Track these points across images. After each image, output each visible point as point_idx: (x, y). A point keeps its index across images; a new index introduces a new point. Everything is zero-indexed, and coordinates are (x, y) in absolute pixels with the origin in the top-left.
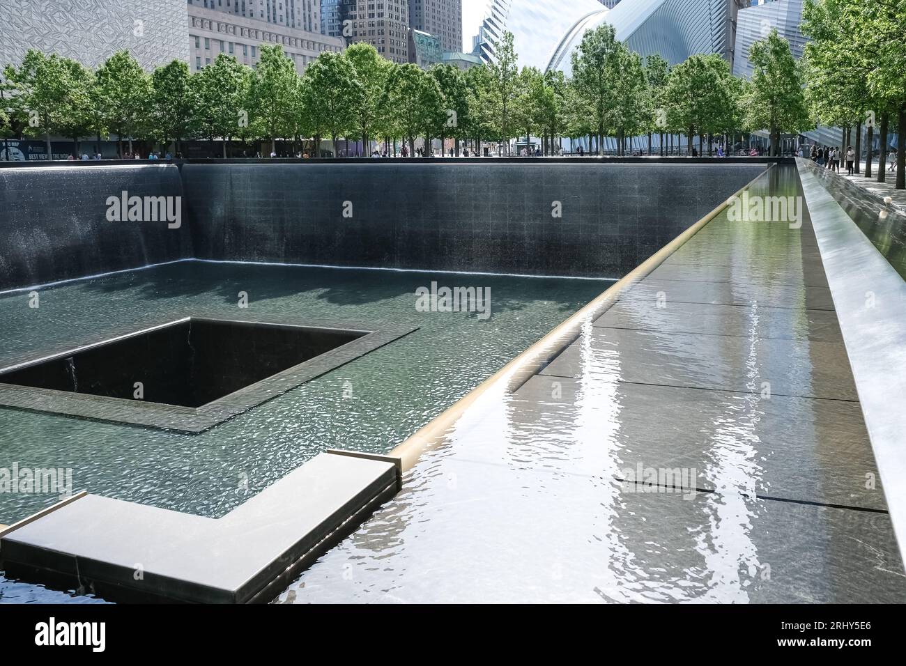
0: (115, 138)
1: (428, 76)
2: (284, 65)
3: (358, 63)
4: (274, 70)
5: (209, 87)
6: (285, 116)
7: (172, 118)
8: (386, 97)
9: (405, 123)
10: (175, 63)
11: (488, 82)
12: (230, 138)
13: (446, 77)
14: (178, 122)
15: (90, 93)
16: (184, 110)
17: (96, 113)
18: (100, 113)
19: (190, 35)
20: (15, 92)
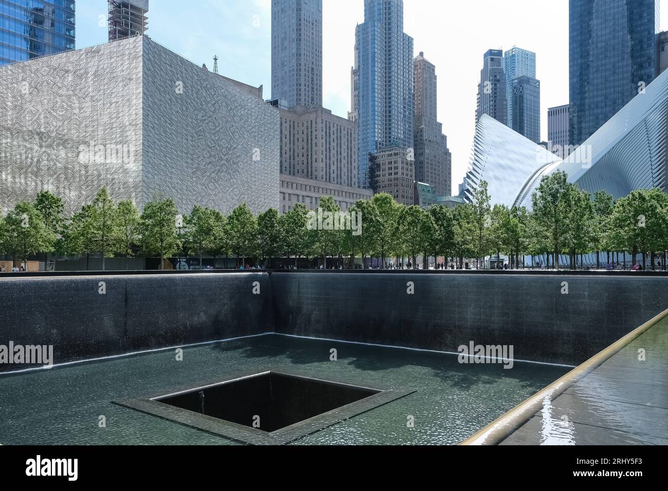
0: (235, 256)
1: (426, 213)
2: (333, 209)
3: (380, 206)
5: (288, 224)
6: (333, 242)
7: (267, 244)
8: (397, 228)
9: (410, 246)
10: (270, 210)
11: (469, 216)
12: (300, 256)
13: (439, 213)
14: (271, 246)
15: (224, 229)
16: (274, 239)
17: (226, 242)
18: (228, 241)
19: (280, 192)
20: (187, 230)
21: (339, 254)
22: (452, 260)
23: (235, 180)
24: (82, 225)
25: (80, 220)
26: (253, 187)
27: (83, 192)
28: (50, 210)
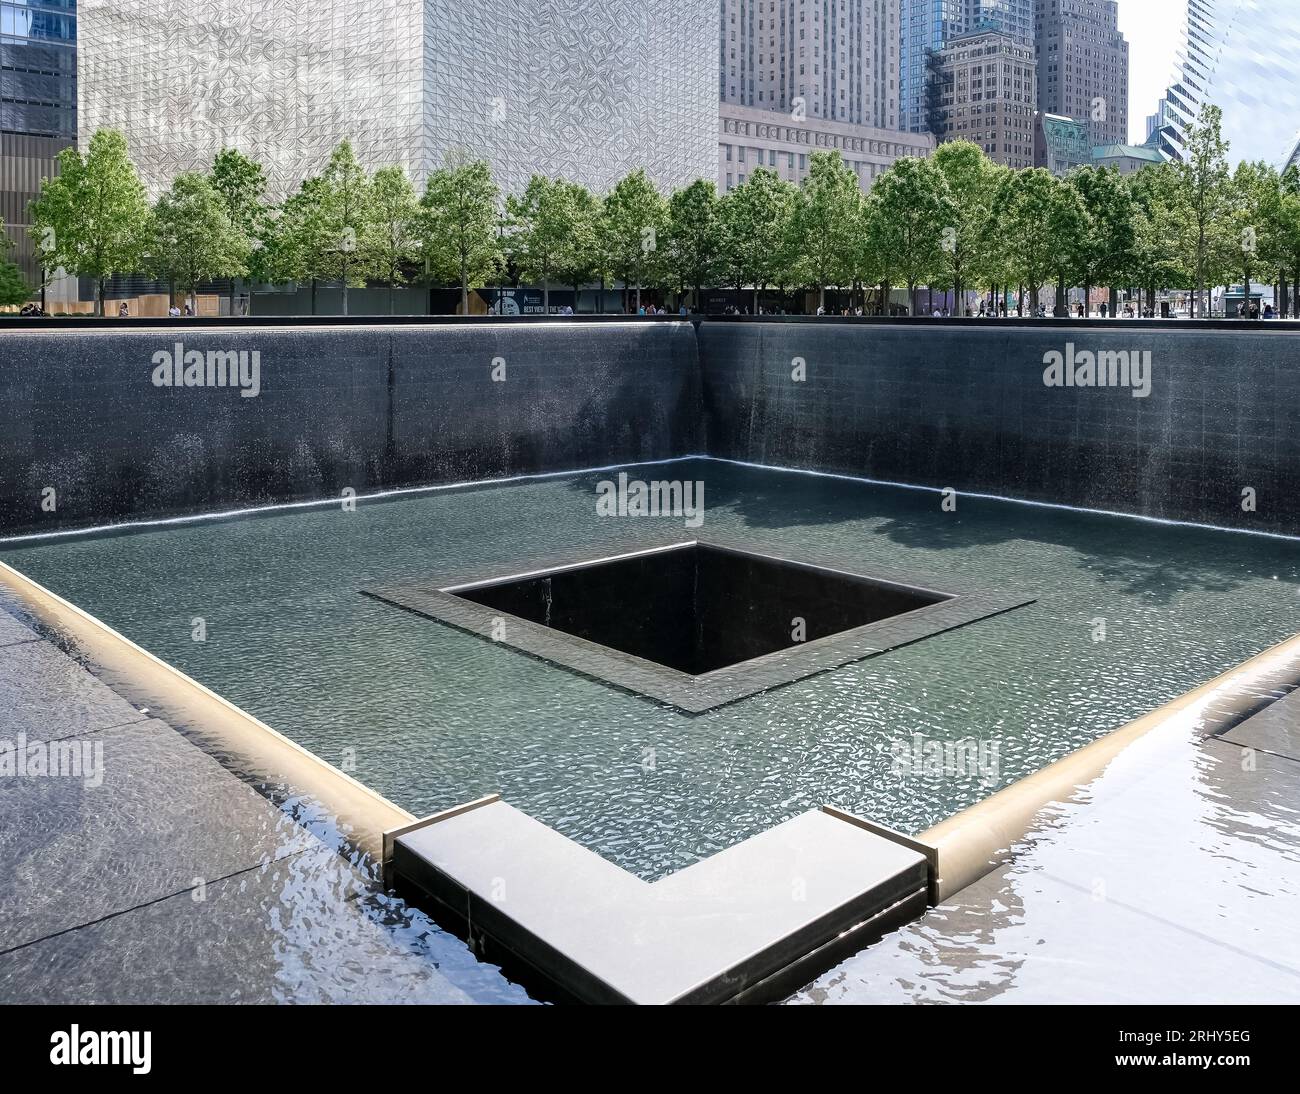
0: (620, 286)
1: (1062, 186)
2: (842, 179)
3: (952, 172)
4: (828, 188)
5: (739, 214)
6: (840, 254)
7: (691, 258)
8: (993, 221)
9: (1024, 263)
11: (1171, 191)
12: (764, 286)
13: (1095, 186)
14: (698, 263)
15: (596, 227)
16: (706, 247)
17: (601, 254)
18: (605, 253)
19: (720, 144)
20: (516, 228)
21: (855, 281)
22: (1128, 297)
23: (621, 119)
24: (302, 220)
25: (298, 210)
26: (660, 133)
27: (305, 151)
28: (240, 190)
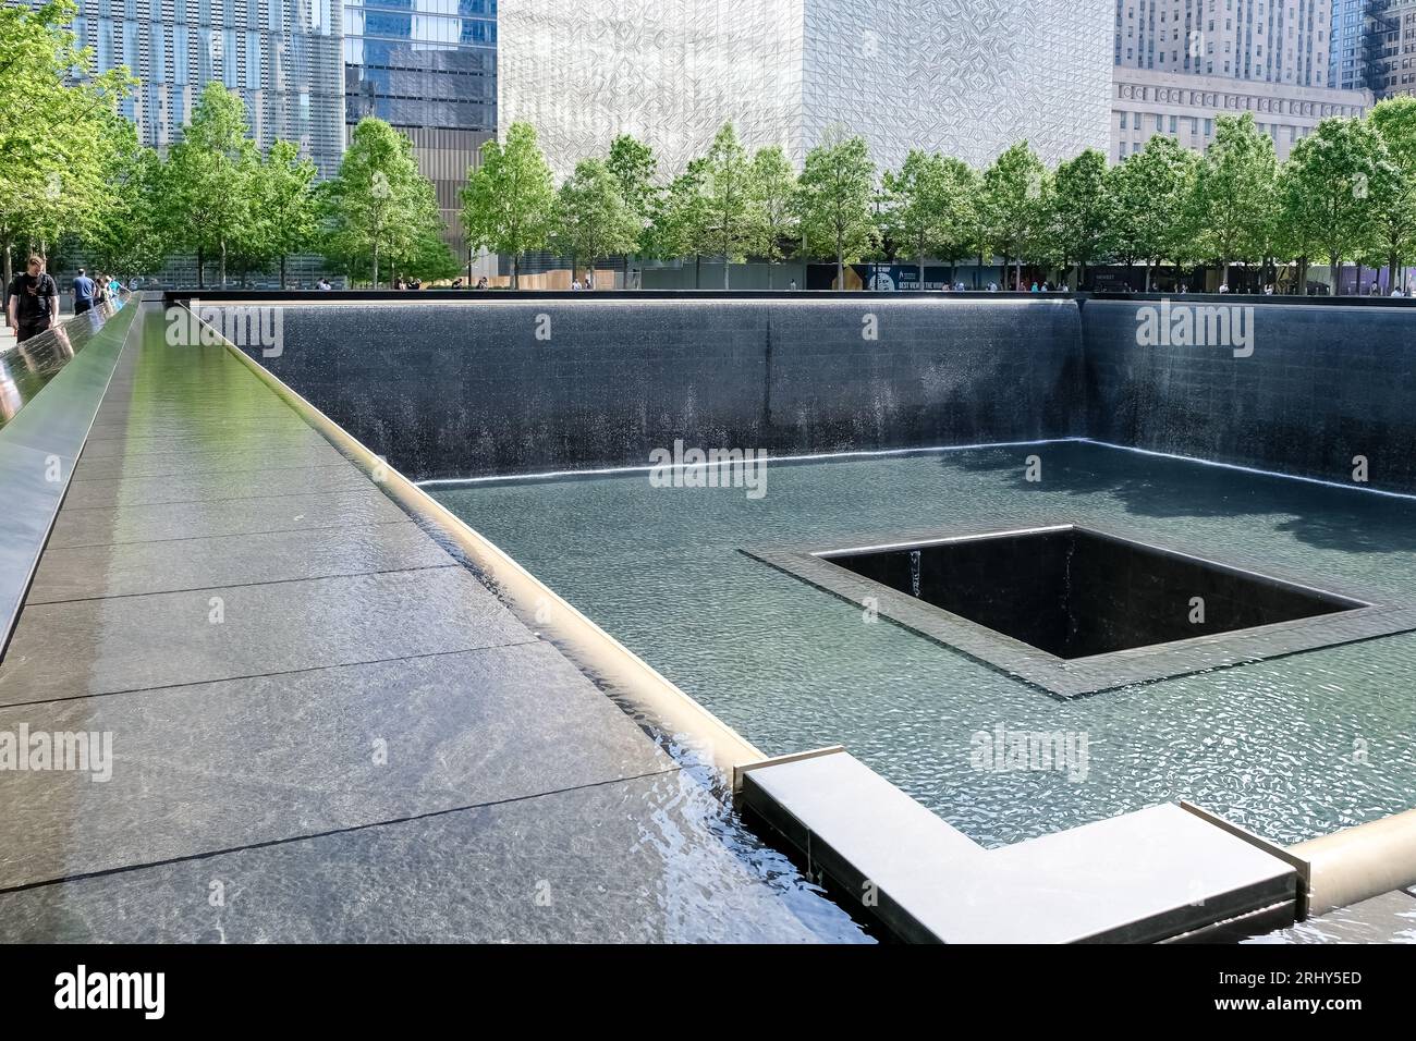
0: (999, 262)
2: (1254, 144)
3: (1391, 132)
4: (1237, 154)
5: (1133, 185)
6: (1249, 227)
7: (1077, 233)
10: (1088, 154)
12: (1158, 262)
14: (1085, 238)
15: (975, 202)
16: (1094, 221)
17: (979, 230)
18: (984, 228)
19: (1113, 111)
20: (892, 204)
21: (1265, 257)
23: (1004, 89)
24: (688, 199)
25: (685, 190)
26: (1047, 101)
27: (691, 134)
28: (633, 172)
